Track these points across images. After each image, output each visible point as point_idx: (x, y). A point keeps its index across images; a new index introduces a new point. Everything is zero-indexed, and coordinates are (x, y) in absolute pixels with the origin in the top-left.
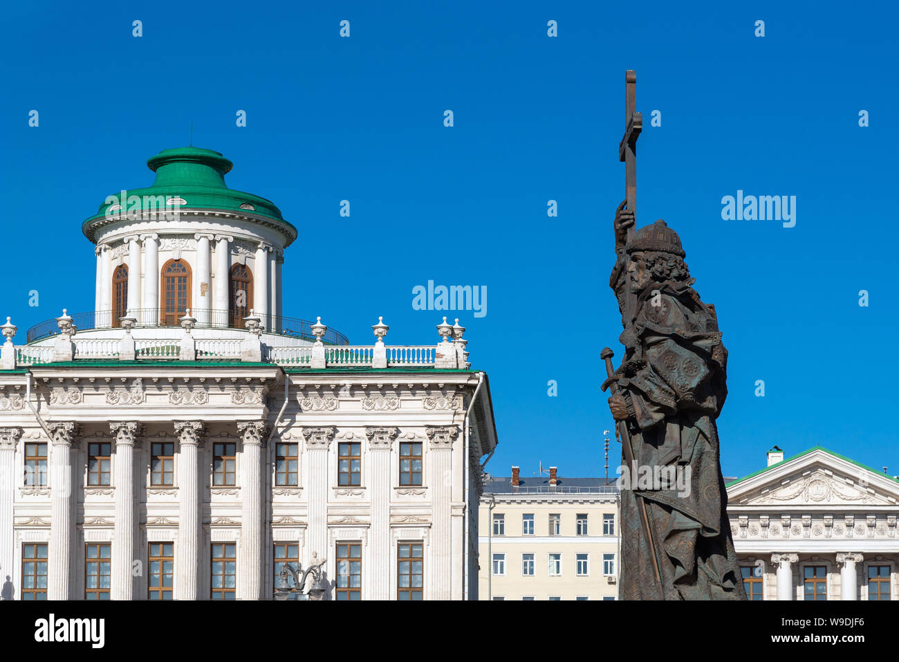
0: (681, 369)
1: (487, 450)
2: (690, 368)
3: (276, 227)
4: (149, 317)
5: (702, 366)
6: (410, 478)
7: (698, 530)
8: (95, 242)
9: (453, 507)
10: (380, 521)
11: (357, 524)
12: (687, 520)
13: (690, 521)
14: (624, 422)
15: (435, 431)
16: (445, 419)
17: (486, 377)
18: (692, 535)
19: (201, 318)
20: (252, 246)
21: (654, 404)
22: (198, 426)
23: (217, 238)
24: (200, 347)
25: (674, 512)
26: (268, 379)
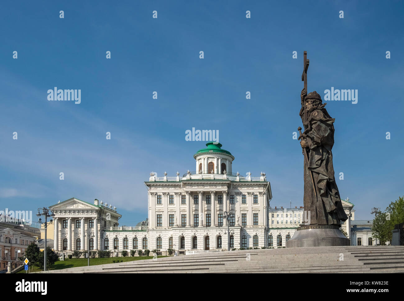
0: (322, 131)
1: (270, 199)
2: (325, 130)
3: (230, 156)
4: (206, 172)
5: (329, 130)
6: (256, 202)
7: (327, 179)
8: (196, 159)
9: (264, 207)
10: (250, 210)
11: (246, 211)
12: (324, 176)
13: (325, 177)
14: (305, 149)
15: (260, 193)
16: (262, 191)
17: (269, 183)
18: (325, 181)
19: (215, 172)
20: (226, 159)
21: (314, 141)
22: (214, 192)
23: (219, 158)
24: (215, 177)
25: (320, 174)
26: (228, 183)
